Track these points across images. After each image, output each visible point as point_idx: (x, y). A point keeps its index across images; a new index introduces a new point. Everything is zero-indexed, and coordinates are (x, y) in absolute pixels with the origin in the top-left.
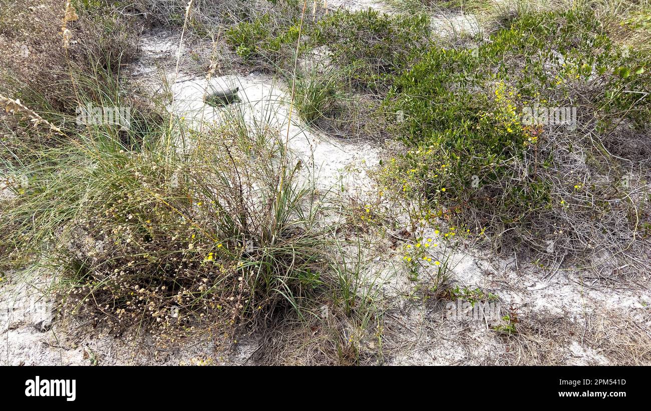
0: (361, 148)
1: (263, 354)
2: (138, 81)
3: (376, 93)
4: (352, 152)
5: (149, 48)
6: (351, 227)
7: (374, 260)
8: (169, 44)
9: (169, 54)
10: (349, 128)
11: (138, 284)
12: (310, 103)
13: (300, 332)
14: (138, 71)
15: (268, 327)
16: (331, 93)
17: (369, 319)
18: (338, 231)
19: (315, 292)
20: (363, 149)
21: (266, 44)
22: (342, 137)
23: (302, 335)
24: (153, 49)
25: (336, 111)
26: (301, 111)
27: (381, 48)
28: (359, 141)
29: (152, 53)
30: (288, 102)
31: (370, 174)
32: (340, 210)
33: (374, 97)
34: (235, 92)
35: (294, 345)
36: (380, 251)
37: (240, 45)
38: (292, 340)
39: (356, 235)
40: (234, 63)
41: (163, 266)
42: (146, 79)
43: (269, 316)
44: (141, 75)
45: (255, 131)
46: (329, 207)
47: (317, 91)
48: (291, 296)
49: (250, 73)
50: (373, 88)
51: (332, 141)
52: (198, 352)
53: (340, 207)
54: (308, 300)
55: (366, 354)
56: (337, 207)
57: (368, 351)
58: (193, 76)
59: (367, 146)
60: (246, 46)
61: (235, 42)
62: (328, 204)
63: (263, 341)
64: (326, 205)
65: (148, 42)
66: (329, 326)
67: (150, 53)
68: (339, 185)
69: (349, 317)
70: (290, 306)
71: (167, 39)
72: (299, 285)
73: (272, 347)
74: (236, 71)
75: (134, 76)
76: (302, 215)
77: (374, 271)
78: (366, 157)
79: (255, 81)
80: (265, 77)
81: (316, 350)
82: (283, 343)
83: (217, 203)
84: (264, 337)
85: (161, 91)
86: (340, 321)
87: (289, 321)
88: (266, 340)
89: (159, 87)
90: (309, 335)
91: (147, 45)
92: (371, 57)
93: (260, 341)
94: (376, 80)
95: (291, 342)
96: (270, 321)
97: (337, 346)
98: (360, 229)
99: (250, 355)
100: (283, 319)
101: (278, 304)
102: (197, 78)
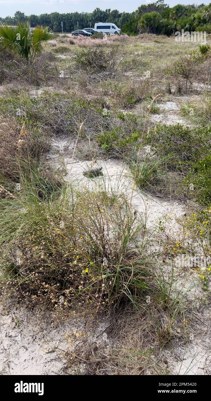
0: (173, 204)
1: (113, 329)
2: (49, 162)
3: (181, 171)
4: (166, 207)
5: (55, 144)
6: (167, 254)
7: (180, 275)
8: (66, 142)
9: (65, 148)
10: (165, 192)
11: (45, 282)
12: (142, 177)
13: (135, 317)
14: (49, 157)
15: (116, 312)
16: (155, 171)
17: (177, 313)
18: (158, 255)
19: (144, 293)
20: (173, 205)
21: (118, 143)
22: (161, 197)
23: (136, 320)
24: (57, 145)
25: (157, 182)
26: (137, 181)
27: (184, 146)
28: (171, 200)
29: (56, 147)
30: (130, 176)
31: (178, 221)
32: (160, 242)
33: (180, 174)
34: (100, 169)
35: (131, 325)
36: (184, 270)
37: (104, 144)
38: (130, 322)
39: (170, 258)
40: (100, 153)
41: (59, 271)
42: (53, 161)
43: (117, 306)
44: (50, 159)
45: (111, 193)
46: (153, 240)
47: (147, 170)
48: (130, 295)
49: (109, 159)
50: (179, 169)
51: (154, 200)
52: (75, 324)
53: (160, 241)
54: (140, 298)
55: (176, 336)
56: (158, 240)
57: (176, 334)
58: (78, 160)
59: (176, 204)
60: (107, 144)
61: (101, 142)
62: (153, 238)
63: (113, 321)
64: (151, 238)
65: (55, 141)
66: (152, 315)
67: (55, 147)
68: (159, 227)
69: (165, 310)
70: (129, 301)
71: (65, 139)
72: (135, 288)
73: (118, 326)
74: (101, 158)
75: (47, 159)
76: (137, 244)
77: (180, 282)
78: (175, 210)
79: (111, 163)
80: (116, 161)
81: (144, 330)
82: (124, 324)
83: (90, 235)
84: (113, 319)
85: (61, 169)
86: (159, 313)
87: (128, 310)
88: (114, 321)
89: (59, 166)
90: (140, 320)
91: (54, 143)
92: (178, 151)
93: (110, 321)
94: (182, 165)
95: (129, 323)
96: (117, 309)
97: (158, 329)
98: (173, 255)
99: (104, 329)
100: (125, 308)
101: (122, 299)
102: (80, 161)
